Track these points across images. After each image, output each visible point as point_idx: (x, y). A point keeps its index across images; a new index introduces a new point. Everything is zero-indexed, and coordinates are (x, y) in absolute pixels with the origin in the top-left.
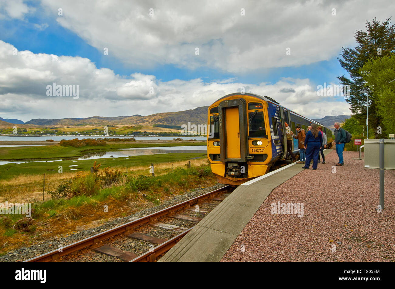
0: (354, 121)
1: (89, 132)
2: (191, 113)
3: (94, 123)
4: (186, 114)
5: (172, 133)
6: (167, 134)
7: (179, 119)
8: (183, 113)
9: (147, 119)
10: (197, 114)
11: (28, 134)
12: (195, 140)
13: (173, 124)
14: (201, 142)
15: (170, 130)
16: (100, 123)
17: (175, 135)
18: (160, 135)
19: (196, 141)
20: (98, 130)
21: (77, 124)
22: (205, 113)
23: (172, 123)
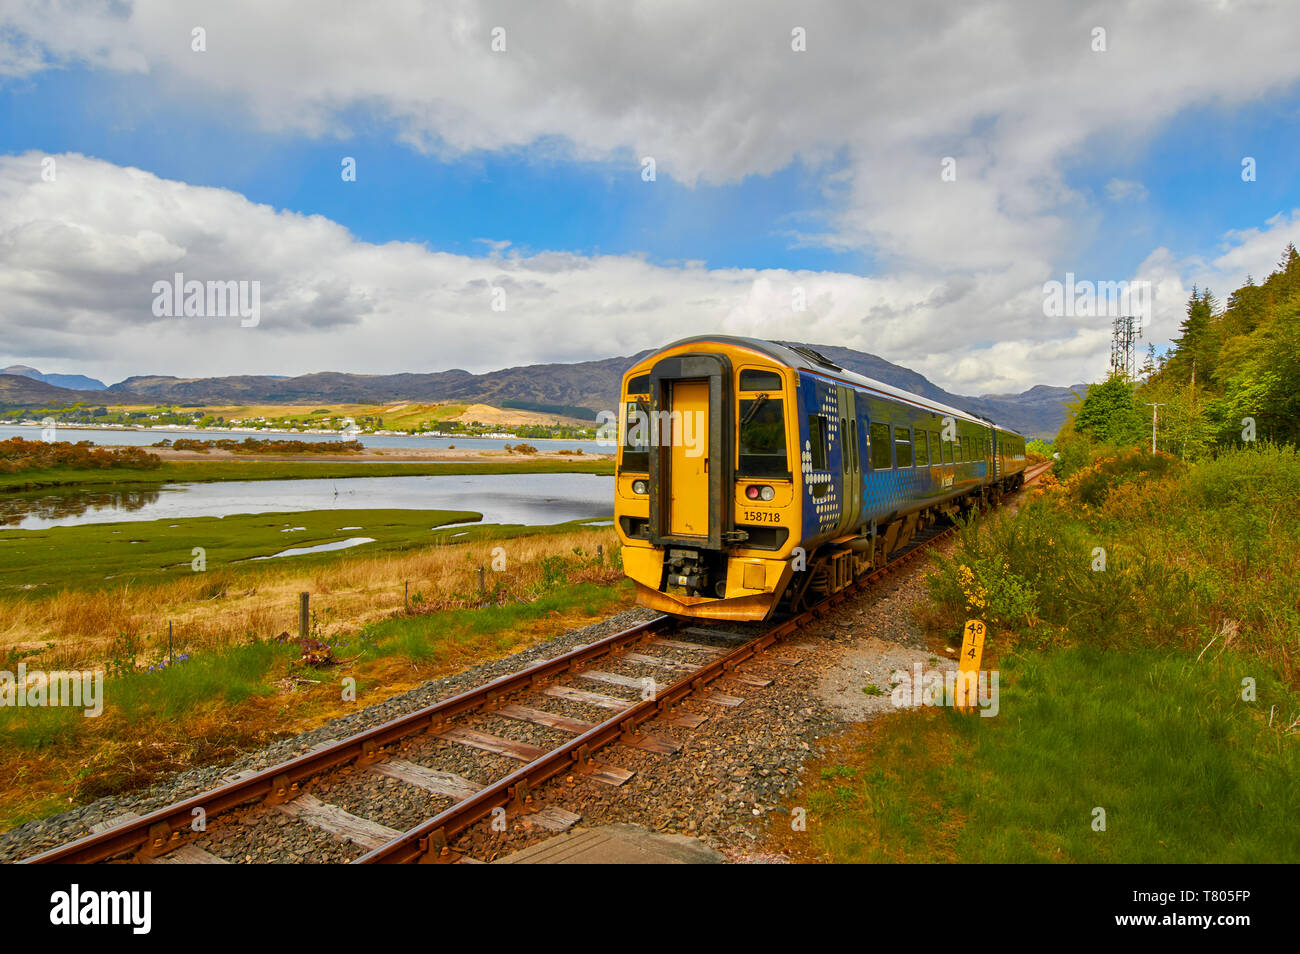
1: (301, 419)
3: (322, 393)
4: (608, 371)
5: (558, 427)
6: (542, 430)
7: (585, 386)
8: (599, 367)
9: (486, 384)
11: (110, 422)
13: (565, 402)
15: (555, 420)
16: (340, 394)
17: (567, 433)
20: (329, 414)
21: (268, 394)
23: (562, 397)
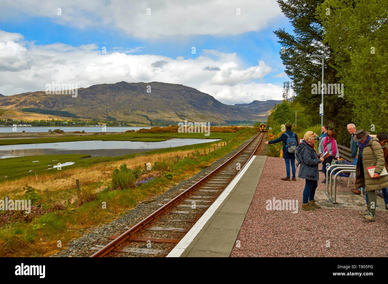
0: (285, 107)
2: (83, 93)
5: (53, 121)
6: (45, 122)
7: (65, 101)
9: (13, 100)
10: (92, 94)
12: (83, 132)
13: (55, 109)
14: (93, 135)
15: (51, 118)
17: (58, 124)
18: (35, 124)
19: (86, 133)
22: (103, 94)
23: (53, 106)
